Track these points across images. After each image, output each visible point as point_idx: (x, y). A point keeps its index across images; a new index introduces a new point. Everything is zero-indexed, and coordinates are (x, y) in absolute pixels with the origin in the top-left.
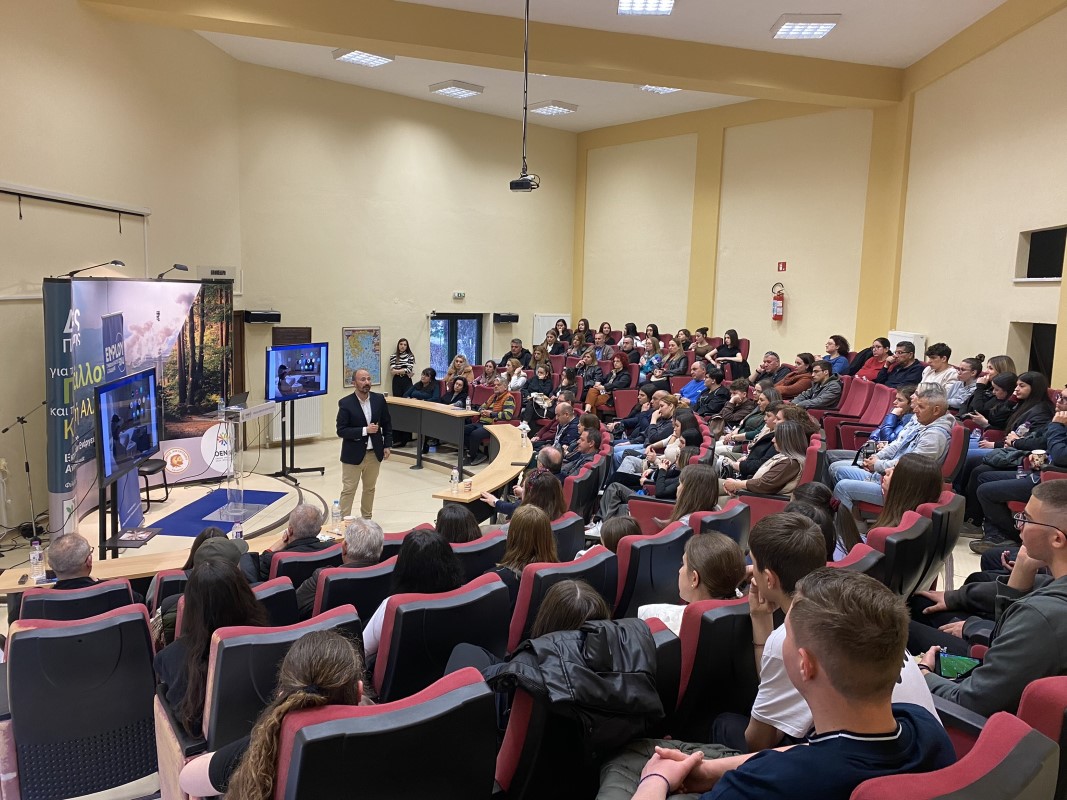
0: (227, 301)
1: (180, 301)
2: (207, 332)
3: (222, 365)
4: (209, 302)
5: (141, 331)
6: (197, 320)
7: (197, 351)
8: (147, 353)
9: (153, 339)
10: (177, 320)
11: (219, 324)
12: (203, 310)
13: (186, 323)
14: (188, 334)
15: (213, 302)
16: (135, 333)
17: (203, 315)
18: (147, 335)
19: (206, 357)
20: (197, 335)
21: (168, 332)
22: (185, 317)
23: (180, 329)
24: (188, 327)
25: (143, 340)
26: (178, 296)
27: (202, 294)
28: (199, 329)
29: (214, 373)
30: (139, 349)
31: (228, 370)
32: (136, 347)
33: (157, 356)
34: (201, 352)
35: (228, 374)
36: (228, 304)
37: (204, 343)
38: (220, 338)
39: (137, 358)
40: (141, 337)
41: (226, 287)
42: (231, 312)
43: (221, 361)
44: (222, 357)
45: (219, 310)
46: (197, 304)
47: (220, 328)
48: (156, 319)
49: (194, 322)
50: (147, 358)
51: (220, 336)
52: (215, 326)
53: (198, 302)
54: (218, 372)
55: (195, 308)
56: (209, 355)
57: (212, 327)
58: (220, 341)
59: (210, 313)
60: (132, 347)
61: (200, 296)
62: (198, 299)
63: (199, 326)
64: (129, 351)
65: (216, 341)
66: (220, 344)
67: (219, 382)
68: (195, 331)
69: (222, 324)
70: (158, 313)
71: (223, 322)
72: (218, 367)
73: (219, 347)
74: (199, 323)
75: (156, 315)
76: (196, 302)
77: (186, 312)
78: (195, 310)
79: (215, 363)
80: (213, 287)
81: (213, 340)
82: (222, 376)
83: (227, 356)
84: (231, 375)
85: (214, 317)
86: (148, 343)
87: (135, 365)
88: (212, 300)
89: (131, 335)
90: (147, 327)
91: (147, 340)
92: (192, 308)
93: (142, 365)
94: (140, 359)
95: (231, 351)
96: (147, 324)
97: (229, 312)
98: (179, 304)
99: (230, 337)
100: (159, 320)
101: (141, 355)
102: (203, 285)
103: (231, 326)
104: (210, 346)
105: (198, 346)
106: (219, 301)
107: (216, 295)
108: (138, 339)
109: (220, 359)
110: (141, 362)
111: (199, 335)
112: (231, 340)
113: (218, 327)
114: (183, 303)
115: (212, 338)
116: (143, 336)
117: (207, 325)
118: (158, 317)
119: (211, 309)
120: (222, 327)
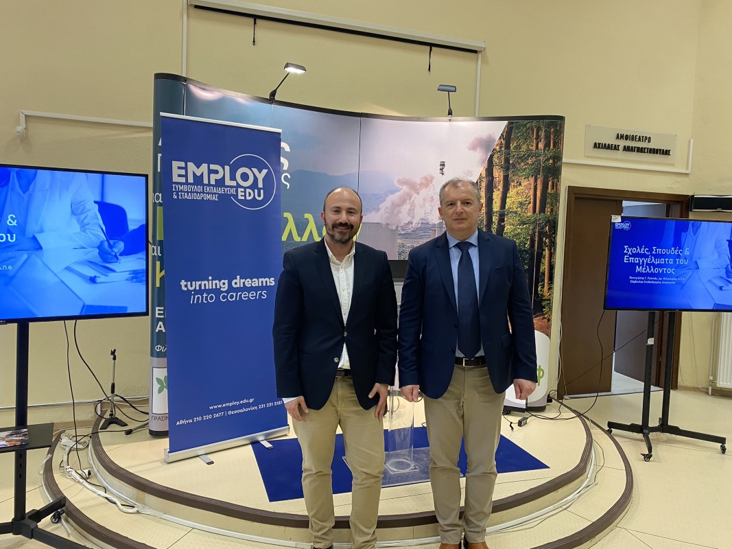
0: (547, 145)
1: (473, 148)
2: (512, 192)
3: (532, 241)
4: (518, 147)
5: (414, 188)
6: (498, 174)
7: (495, 219)
8: (422, 216)
10: (469, 174)
11: (532, 180)
12: (507, 160)
13: (481, 178)
15: (524, 147)
16: (405, 189)
17: (507, 167)
18: (423, 192)
19: (508, 228)
20: (497, 196)
22: (480, 170)
24: (484, 184)
25: (417, 199)
26: (471, 140)
27: (507, 136)
28: (500, 187)
30: (411, 211)
31: (541, 249)
32: (406, 207)
33: (436, 222)
34: (501, 220)
35: (540, 256)
36: (549, 150)
37: (507, 207)
38: (532, 201)
39: (406, 222)
40: (415, 195)
41: (549, 126)
42: (554, 161)
43: (530, 235)
44: (533, 229)
45: (534, 159)
46: (499, 151)
47: (532, 186)
48: (439, 171)
49: (493, 178)
50: (422, 223)
51: (532, 197)
52: (525, 183)
53: (501, 148)
54: (525, 251)
55: (496, 156)
56: (513, 225)
57: (520, 184)
58: (531, 205)
59: (520, 164)
60: (399, 206)
61: (504, 139)
62: (501, 143)
63: (502, 182)
64: (395, 211)
65: (525, 204)
66: (531, 209)
67: (526, 267)
68: (495, 190)
69: (536, 180)
70: (443, 165)
71: (539, 176)
72: (525, 244)
73: (529, 214)
74: (502, 177)
75: (439, 167)
76: (498, 148)
77: (483, 162)
78: (495, 160)
79: (522, 236)
80: (526, 124)
81: (521, 203)
82: (532, 259)
83: (542, 228)
84: (547, 259)
85: (525, 169)
86: (424, 204)
87: (402, 230)
88: (524, 144)
89: (399, 191)
90: (424, 181)
91: (424, 200)
92: (492, 156)
93: (413, 231)
94: (412, 223)
95: (549, 221)
96: (426, 178)
97: (551, 161)
98: (472, 152)
99: (548, 200)
100: (443, 174)
101: (413, 217)
102: (510, 124)
103: (553, 183)
104: (516, 213)
105: (497, 212)
106: (534, 145)
107: (530, 137)
108: (411, 197)
109: (530, 232)
110: (412, 227)
111: (500, 196)
112: (552, 205)
113: (530, 184)
114: (479, 149)
115: (520, 200)
116: (418, 193)
117: (513, 181)
118: (442, 169)
119: (520, 158)
120: (536, 185)
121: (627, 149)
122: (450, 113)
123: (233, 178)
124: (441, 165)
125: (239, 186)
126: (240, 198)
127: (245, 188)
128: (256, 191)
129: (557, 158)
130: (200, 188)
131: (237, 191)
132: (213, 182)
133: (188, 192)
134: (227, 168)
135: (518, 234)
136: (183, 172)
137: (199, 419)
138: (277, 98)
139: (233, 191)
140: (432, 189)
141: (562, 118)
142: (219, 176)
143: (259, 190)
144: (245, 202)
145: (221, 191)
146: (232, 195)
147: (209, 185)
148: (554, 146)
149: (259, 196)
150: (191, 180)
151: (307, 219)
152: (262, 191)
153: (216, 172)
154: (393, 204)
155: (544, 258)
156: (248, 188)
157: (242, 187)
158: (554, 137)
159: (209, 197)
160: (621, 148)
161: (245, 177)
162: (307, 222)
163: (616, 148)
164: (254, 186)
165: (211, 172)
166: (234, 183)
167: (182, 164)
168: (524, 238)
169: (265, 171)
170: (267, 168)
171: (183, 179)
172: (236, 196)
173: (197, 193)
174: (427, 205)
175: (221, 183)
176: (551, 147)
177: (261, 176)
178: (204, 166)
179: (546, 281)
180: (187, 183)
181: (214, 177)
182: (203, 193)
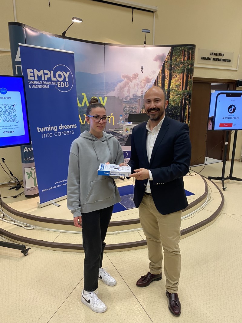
0: (188, 58)
1: (156, 60)
2: (173, 81)
3: (182, 102)
4: (176, 60)
5: (130, 79)
6: (167, 72)
8: (134, 93)
9: (138, 84)
10: (154, 72)
11: (182, 75)
12: (171, 66)
13: (159, 74)
14: (160, 82)
15: (178, 60)
16: (126, 80)
17: (171, 69)
18: (134, 81)
19: (171, 97)
20: (166, 82)
21: (148, 80)
22: (159, 71)
23: (156, 78)
24: (161, 77)
25: (131, 84)
26: (155, 56)
27: (171, 54)
28: (168, 78)
29: (175, 108)
30: (129, 90)
31: (185, 106)
32: (127, 89)
33: (140, 95)
34: (169, 93)
35: (185, 109)
36: (189, 61)
37: (171, 88)
38: (182, 84)
39: (127, 96)
40: (130, 83)
41: (189, 49)
42: (191, 66)
43: (181, 100)
44: (182, 97)
45: (183, 65)
46: (167, 62)
47: (182, 78)
48: (141, 71)
49: (165, 74)
50: (134, 96)
51: (182, 82)
52: (178, 76)
53: (168, 60)
54: (178, 107)
55: (166, 64)
56: (173, 95)
57: (176, 77)
58: (181, 86)
59: (176, 67)
60: (123, 88)
61: (169, 56)
62: (168, 58)
63: (168, 76)
64: (122, 91)
65: (179, 86)
66: (181, 88)
67: (179, 114)
68: (165, 80)
69: (183, 75)
70: (142, 68)
71: (184, 73)
72: (179, 104)
73: (180, 90)
74: (169, 74)
75: (141, 69)
76: (167, 60)
77: (160, 67)
78: (166, 66)
79: (177, 100)
80: (179, 49)
81: (177, 86)
82: (181, 110)
83: (186, 97)
84: (187, 110)
85: (179, 69)
86: (134, 87)
87: (125, 99)
88: (178, 58)
89: (123, 81)
90: (134, 76)
91: (134, 85)
92: (164, 64)
93: (130, 100)
94: (129, 96)
95: (188, 93)
96: (135, 75)
97: (190, 66)
98: (155, 62)
99: (189, 84)
100: (142, 73)
101: (130, 94)
102: (172, 48)
103: (190, 76)
104: (175, 90)
105: (166, 90)
106: (183, 58)
107: (181, 55)
108: (128, 84)
109: (181, 98)
110: (129, 98)
111: (168, 82)
112: (190, 86)
113: (181, 77)
114: (158, 61)
115: (177, 84)
116: (131, 82)
117: (173, 75)
118: (142, 70)
119: (177, 65)
120: (184, 77)
121: (214, 59)
122: (145, 43)
123: (55, 77)
124: (141, 68)
125: (58, 81)
126: (59, 86)
127: (60, 82)
128: (65, 83)
129: (192, 64)
130: (41, 83)
131: (57, 83)
132: (46, 79)
133: (36, 85)
134: (52, 72)
135: (176, 100)
136: (32, 74)
137: (51, 188)
138: (66, 35)
139: (55, 83)
140: (138, 80)
141: (194, 46)
142: (49, 76)
143: (67, 82)
144: (61, 88)
145: (50, 83)
146: (55, 85)
147: (45, 81)
148: (191, 59)
149: (67, 85)
150: (36, 79)
151: (83, 96)
152: (68, 83)
153: (47, 74)
154: (120, 87)
155: (186, 110)
156: (62, 81)
157: (59, 81)
158: (191, 54)
159: (45, 87)
160: (212, 59)
161: (60, 76)
162: (83, 97)
163: (210, 59)
164: (64, 80)
165: (45, 74)
166: (55, 79)
167: (32, 70)
168: (178, 101)
169: (68, 73)
170: (69, 71)
171: (33, 78)
172: (57, 86)
173: (40, 85)
174: (136, 87)
175: (49, 79)
176: (190, 59)
177: (67, 75)
178: (42, 71)
179: (187, 119)
180: (35, 80)
181: (46, 76)
182: (43, 85)
